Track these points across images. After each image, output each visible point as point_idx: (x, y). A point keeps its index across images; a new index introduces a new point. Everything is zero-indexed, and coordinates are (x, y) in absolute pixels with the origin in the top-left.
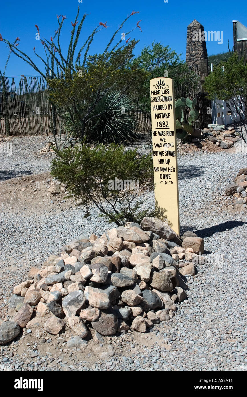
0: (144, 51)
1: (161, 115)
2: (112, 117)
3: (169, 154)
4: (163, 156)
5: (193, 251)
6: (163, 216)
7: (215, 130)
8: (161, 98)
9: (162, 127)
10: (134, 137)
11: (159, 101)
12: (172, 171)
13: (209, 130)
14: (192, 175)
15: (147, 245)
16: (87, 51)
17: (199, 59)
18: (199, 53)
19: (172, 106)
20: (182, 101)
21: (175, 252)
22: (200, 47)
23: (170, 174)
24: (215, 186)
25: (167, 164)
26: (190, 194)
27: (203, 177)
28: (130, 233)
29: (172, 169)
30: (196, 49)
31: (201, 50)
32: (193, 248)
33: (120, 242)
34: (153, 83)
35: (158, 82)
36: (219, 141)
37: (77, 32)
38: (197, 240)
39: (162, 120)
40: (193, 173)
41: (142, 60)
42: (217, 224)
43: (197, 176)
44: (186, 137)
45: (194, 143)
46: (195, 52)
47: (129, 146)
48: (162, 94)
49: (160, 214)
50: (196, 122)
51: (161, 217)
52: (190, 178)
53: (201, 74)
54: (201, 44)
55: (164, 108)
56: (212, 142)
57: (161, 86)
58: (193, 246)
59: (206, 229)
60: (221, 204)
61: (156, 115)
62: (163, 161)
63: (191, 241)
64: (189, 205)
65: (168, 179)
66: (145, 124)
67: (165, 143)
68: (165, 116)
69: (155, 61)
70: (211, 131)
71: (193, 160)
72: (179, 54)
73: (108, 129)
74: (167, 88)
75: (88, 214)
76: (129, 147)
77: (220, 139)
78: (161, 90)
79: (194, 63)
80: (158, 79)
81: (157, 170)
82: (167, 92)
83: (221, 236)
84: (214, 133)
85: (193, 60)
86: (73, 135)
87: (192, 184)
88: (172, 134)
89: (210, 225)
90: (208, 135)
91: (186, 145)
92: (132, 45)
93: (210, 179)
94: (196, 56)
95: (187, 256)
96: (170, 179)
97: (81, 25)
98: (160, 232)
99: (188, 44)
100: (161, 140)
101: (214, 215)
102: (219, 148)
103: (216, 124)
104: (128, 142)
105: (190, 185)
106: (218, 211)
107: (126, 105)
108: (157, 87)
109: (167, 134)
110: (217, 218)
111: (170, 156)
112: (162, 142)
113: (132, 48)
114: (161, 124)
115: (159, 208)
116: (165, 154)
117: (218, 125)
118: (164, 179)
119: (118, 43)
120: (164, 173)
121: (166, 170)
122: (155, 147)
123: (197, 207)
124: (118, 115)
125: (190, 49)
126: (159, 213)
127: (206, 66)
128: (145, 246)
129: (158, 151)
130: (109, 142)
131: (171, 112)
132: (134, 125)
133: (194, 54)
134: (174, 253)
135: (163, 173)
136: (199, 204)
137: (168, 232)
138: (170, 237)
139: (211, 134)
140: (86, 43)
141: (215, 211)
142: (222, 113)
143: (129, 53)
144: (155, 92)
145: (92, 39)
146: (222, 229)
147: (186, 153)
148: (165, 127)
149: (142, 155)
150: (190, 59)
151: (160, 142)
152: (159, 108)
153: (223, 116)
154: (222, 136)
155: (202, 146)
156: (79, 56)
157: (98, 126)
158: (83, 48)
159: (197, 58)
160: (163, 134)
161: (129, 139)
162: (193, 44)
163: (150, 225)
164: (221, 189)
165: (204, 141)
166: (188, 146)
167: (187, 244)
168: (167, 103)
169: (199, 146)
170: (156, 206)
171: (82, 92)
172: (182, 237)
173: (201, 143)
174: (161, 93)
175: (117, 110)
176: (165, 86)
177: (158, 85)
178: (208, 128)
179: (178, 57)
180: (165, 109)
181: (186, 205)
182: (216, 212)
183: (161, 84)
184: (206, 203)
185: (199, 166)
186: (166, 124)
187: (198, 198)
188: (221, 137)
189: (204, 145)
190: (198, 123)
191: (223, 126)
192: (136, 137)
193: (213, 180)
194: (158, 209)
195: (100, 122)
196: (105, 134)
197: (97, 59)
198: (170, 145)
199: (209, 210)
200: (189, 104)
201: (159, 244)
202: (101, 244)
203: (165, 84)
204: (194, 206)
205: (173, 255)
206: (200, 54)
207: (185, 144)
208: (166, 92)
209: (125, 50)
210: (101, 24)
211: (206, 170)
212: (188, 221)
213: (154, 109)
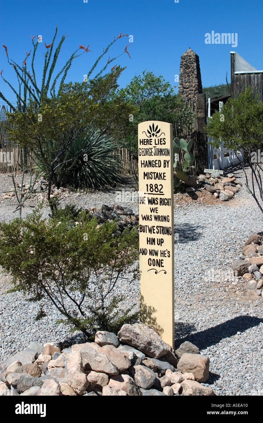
0: (133, 81)
1: (153, 175)
2: (92, 158)
3: (162, 230)
4: (154, 233)
5: (193, 378)
6: (150, 318)
7: (212, 177)
8: (153, 150)
9: (154, 192)
10: (117, 181)
11: (151, 155)
12: (166, 255)
13: (205, 176)
14: (187, 238)
15: (126, 377)
16: (64, 78)
17: (193, 92)
18: (193, 86)
19: (170, 163)
20: (176, 142)
21: (168, 382)
22: (194, 78)
23: (163, 260)
24: (217, 258)
25: (159, 245)
26: (186, 268)
27: (200, 241)
28: (101, 359)
29: (166, 252)
30: (190, 80)
31: (195, 82)
32: (194, 373)
33: (83, 382)
34: (143, 127)
35: (150, 127)
36: (217, 191)
37: (55, 56)
38: (200, 361)
39: (153, 182)
40: (187, 235)
41: (130, 91)
42: (223, 320)
43: (193, 239)
44: (178, 185)
45: (188, 193)
46: (189, 84)
47: (110, 192)
48: (156, 144)
49: (147, 315)
50: (191, 168)
51: (148, 320)
52: (185, 242)
53: (198, 110)
54: (196, 76)
55: (157, 165)
56: (210, 192)
57: (155, 133)
58: (194, 371)
59: (209, 329)
60: (226, 287)
61: (145, 175)
62: (154, 240)
63: (190, 361)
64: (185, 286)
65: (159, 267)
66: (130, 165)
67: (157, 214)
68: (159, 176)
69: (146, 93)
70: (208, 178)
71: (186, 215)
72: (172, 86)
73: (86, 171)
74: (162, 137)
75: (42, 315)
76: (110, 194)
77: (218, 189)
78: (153, 138)
79: (187, 96)
80: (150, 123)
81: (144, 252)
82: (162, 143)
83: (231, 344)
84: (212, 181)
85: (187, 93)
86: (44, 176)
87: (187, 252)
88: (168, 202)
89: (214, 322)
90: (205, 183)
91: (179, 195)
92: (117, 72)
93: (210, 246)
94: (190, 88)
95: (186, 388)
96: (163, 266)
97: (59, 48)
98: (145, 347)
99: (181, 75)
100: (152, 210)
101: (218, 305)
102: (218, 199)
103: (214, 169)
104: (109, 187)
105: (184, 253)
106: (223, 298)
107: (108, 143)
108: (149, 135)
109: (161, 202)
110: (223, 309)
111: (164, 233)
112: (153, 214)
113: (116, 77)
114: (151, 188)
115: (146, 306)
116: (156, 230)
117: (216, 170)
118: (154, 266)
119: (102, 71)
120: (155, 257)
121: (157, 254)
122: (143, 220)
123: (196, 290)
124: (99, 154)
125: (184, 81)
126: (145, 314)
127: (203, 100)
128: (122, 380)
129: (146, 226)
130: (87, 187)
131: (167, 171)
132: (118, 167)
133: (188, 86)
134: (166, 385)
135: (153, 257)
136: (198, 286)
137: (158, 347)
138: (160, 354)
139: (209, 183)
140: (64, 68)
141: (220, 298)
142: (219, 154)
143: (112, 82)
144: (145, 141)
145: (70, 64)
146: (231, 331)
147: (178, 206)
148: (158, 193)
149: (124, 210)
150: (183, 92)
151: (149, 213)
152: (150, 164)
153: (220, 158)
154: (221, 185)
155: (198, 197)
156: (54, 84)
157: (74, 167)
158: (60, 74)
159: (190, 90)
160: (155, 203)
161: (110, 184)
162: (186, 75)
163: (131, 336)
164: (225, 263)
165: (199, 191)
166: (180, 197)
167: (185, 366)
168: (163, 158)
169: (194, 197)
170: (142, 304)
171: (49, 131)
172: (177, 351)
173: (196, 193)
174: (153, 143)
175: (98, 149)
176: (160, 133)
177: (150, 131)
178: (205, 174)
179: (171, 90)
180: (159, 167)
181: (181, 286)
182: (222, 300)
183: (154, 130)
184: (207, 285)
185: (195, 225)
186: (159, 187)
187: (195, 275)
188: (219, 186)
189: (200, 196)
190: (194, 169)
191: (222, 172)
192: (119, 182)
193: (213, 247)
194: (144, 308)
195: (77, 163)
196: (82, 178)
197: (71, 89)
198: (165, 218)
199: (211, 296)
200: (184, 146)
201: (144, 373)
202: (51, 389)
203: (159, 130)
204: (190, 289)
205: (164, 388)
206: (195, 86)
207: (177, 194)
208: (161, 141)
209: (107, 80)
210: (82, 47)
211: (204, 231)
212: (184, 313)
213: (143, 165)
